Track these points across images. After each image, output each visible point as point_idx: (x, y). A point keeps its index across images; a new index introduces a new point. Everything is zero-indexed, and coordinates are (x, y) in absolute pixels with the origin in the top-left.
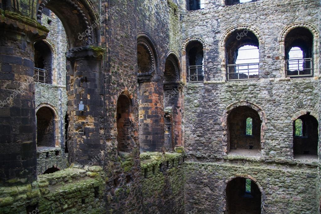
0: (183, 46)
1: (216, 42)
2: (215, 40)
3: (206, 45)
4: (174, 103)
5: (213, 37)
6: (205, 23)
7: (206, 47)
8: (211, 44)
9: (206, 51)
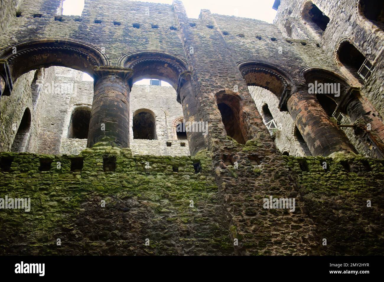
0: (335, 62)
1: (355, 25)
2: (352, 25)
3: (349, 37)
4: (360, 114)
5: (349, 25)
6: (336, 26)
7: (351, 39)
8: (352, 32)
9: (353, 41)
